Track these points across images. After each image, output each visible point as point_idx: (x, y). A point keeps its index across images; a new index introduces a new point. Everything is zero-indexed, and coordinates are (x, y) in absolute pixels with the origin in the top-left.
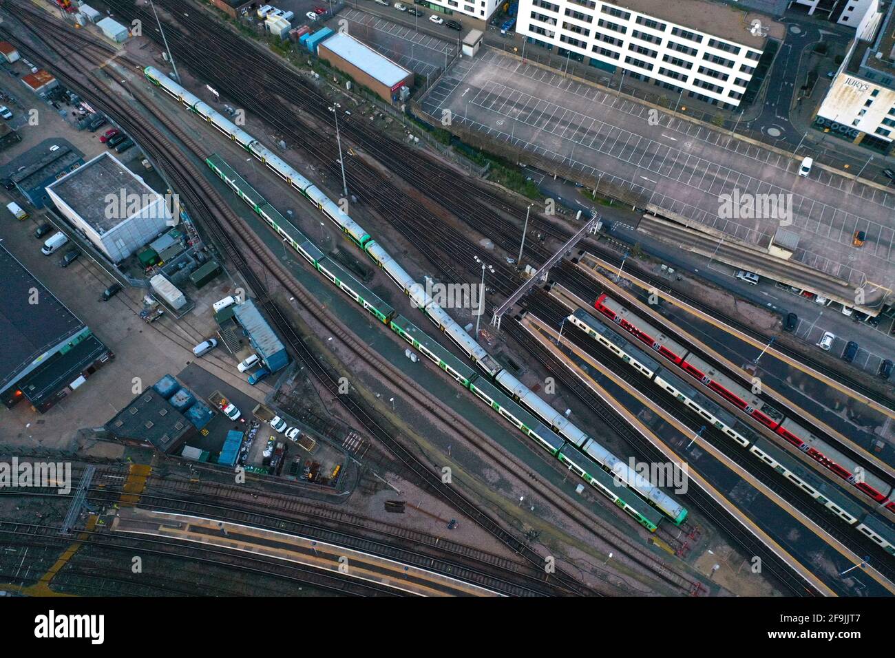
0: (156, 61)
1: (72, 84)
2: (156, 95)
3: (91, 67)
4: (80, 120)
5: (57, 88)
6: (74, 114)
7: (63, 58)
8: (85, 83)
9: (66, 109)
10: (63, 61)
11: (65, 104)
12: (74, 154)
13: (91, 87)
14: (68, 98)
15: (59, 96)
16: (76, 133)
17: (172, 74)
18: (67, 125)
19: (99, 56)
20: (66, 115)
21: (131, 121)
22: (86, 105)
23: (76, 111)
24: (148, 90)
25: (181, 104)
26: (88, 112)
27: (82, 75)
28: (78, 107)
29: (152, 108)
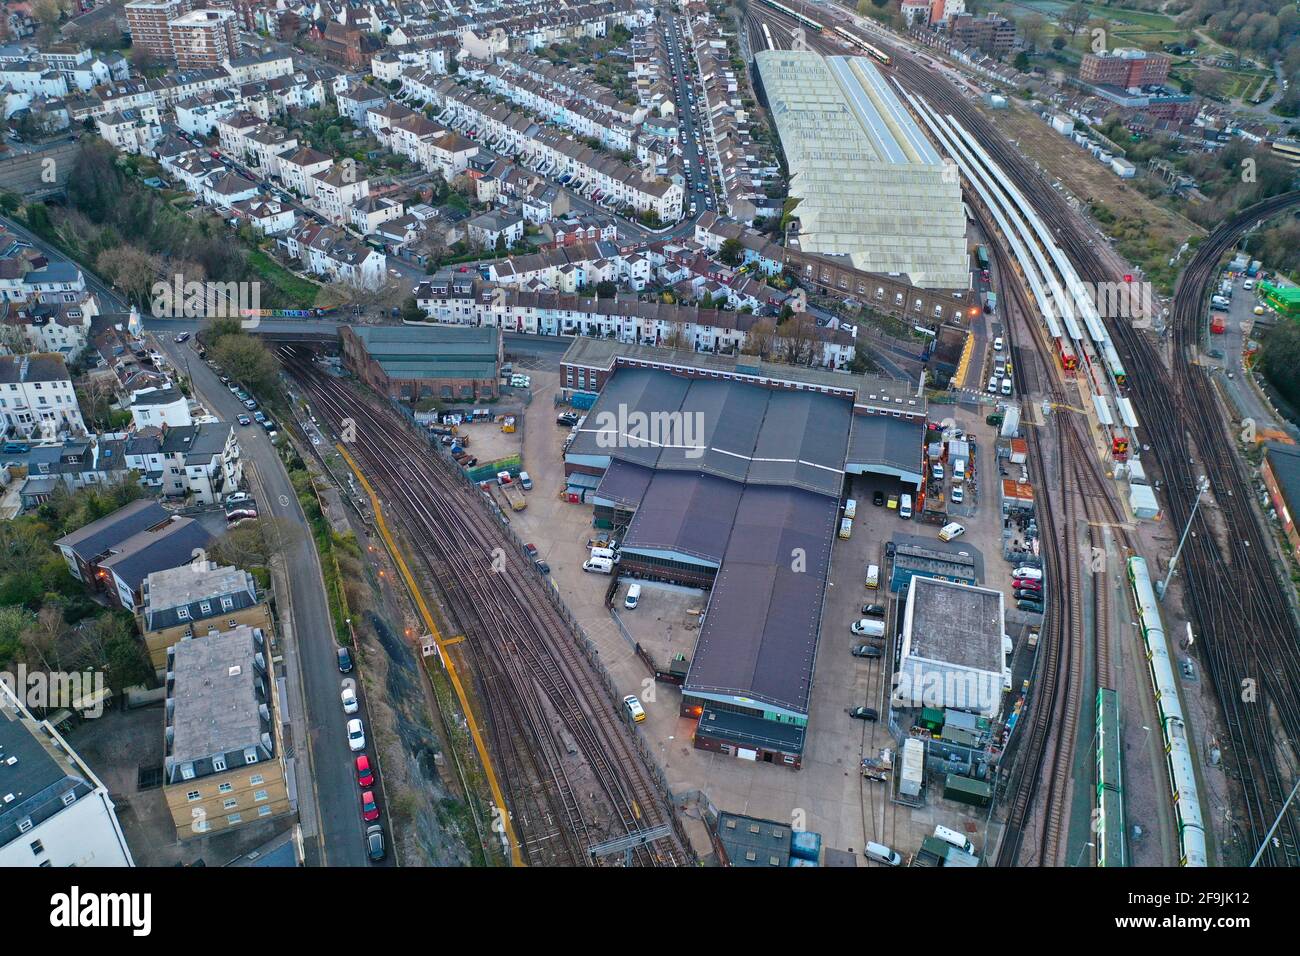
0: (1158, 560)
1: (1045, 517)
2: (1119, 590)
3: (1081, 516)
4: (1016, 550)
5: (1026, 510)
6: (1016, 542)
7: (1064, 491)
8: (1059, 525)
9: (1014, 532)
10: (1061, 494)
11: (1018, 528)
12: (972, 572)
13: (1060, 535)
14: (1027, 525)
15: (1022, 518)
16: (1000, 560)
17: (1160, 584)
18: (998, 545)
19: (1100, 512)
20: (1007, 537)
21: (1065, 591)
22: (1036, 545)
23: (1021, 540)
24: (1116, 579)
25: (1137, 616)
26: (1032, 551)
27: (1063, 517)
28: (1027, 539)
29: (1101, 597)
